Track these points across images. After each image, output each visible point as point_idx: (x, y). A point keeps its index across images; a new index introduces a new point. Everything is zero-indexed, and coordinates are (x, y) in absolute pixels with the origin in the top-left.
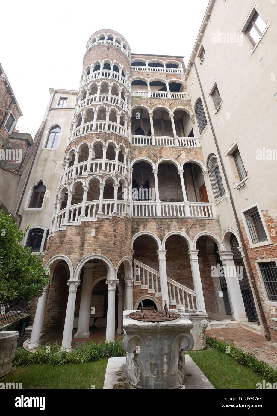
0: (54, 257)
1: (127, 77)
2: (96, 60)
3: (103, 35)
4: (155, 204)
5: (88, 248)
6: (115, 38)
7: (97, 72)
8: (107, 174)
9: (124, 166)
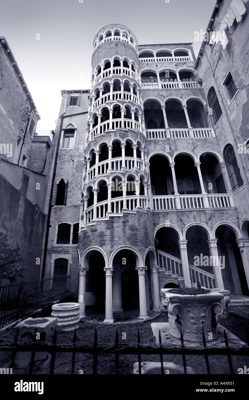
0: (89, 248)
1: (136, 71)
2: (105, 58)
3: (110, 31)
4: (174, 197)
5: (118, 240)
6: (121, 32)
7: (108, 70)
8: (127, 172)
9: (142, 161)
